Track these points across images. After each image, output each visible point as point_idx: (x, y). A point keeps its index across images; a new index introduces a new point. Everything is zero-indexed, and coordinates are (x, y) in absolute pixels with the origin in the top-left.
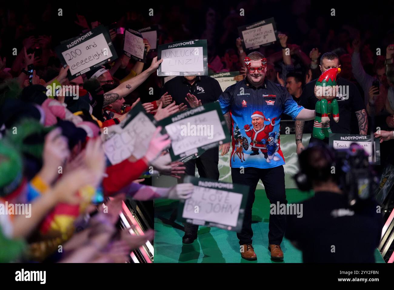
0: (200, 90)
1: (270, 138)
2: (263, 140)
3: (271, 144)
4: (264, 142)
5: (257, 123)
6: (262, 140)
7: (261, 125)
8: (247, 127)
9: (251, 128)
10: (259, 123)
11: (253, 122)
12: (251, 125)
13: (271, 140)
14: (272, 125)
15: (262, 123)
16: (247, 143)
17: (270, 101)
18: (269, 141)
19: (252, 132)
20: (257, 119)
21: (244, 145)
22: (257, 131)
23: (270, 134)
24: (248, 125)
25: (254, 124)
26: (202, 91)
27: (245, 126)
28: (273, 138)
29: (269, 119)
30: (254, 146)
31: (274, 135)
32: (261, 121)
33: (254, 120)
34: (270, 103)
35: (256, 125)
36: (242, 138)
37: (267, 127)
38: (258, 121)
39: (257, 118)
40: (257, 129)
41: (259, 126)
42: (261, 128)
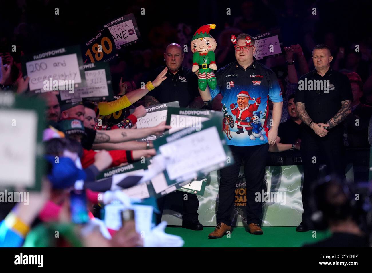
0: (182, 79)
1: (255, 117)
2: (248, 119)
3: (255, 122)
4: (248, 120)
5: (242, 102)
6: (246, 118)
7: (246, 104)
8: (232, 106)
9: (236, 107)
10: (243, 103)
11: (238, 101)
12: (236, 104)
13: (256, 119)
14: (257, 104)
15: (247, 102)
16: (233, 121)
17: (256, 81)
18: (253, 120)
19: (237, 111)
20: (242, 99)
21: (230, 124)
22: (242, 110)
23: (254, 112)
24: (233, 104)
25: (239, 103)
26: (184, 80)
27: (231, 105)
28: (257, 117)
29: (254, 99)
30: (239, 124)
31: (259, 114)
32: (246, 100)
33: (239, 99)
34: (256, 83)
35: (241, 103)
36: (228, 116)
37: (251, 106)
38: (243, 100)
39: (243, 97)
40: (241, 108)
41: (244, 105)
42: (245, 107)
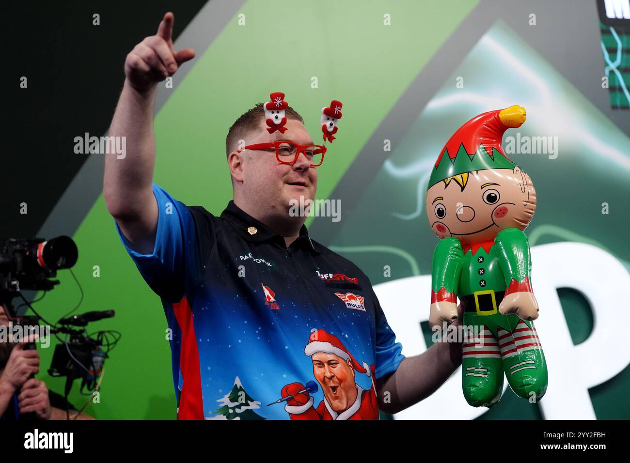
5: (335, 379)
7: (350, 387)
8: (297, 394)
9: (318, 397)
10: (341, 381)
11: (319, 371)
12: (313, 387)
15: (349, 380)
17: (349, 294)
20: (329, 363)
22: (339, 412)
24: (300, 386)
25: (324, 381)
32: (344, 370)
33: (321, 364)
34: (354, 302)
35: (333, 385)
39: (330, 357)
40: (336, 403)
41: (343, 393)
42: (350, 403)
